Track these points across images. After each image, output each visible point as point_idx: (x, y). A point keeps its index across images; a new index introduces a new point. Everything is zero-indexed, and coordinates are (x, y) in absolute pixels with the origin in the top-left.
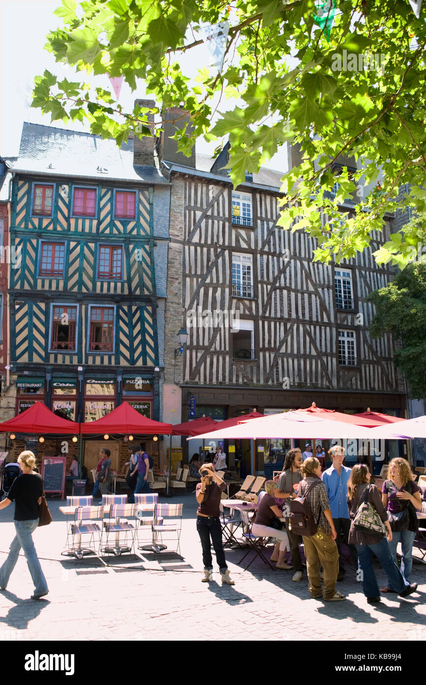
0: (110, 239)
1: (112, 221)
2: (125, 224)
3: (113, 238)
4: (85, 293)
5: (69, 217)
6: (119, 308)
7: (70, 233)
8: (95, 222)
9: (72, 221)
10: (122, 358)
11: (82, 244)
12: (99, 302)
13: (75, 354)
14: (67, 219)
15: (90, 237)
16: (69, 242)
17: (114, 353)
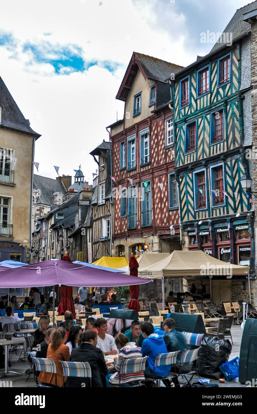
0: (217, 106)
1: (218, 89)
2: (224, 88)
3: (219, 105)
4: (206, 159)
5: (197, 100)
6: (226, 164)
7: (197, 112)
8: (209, 95)
9: (198, 101)
10: (230, 208)
11: (204, 118)
12: (215, 163)
13: (207, 210)
14: (196, 101)
15: (207, 110)
16: (198, 119)
17: (225, 204)
